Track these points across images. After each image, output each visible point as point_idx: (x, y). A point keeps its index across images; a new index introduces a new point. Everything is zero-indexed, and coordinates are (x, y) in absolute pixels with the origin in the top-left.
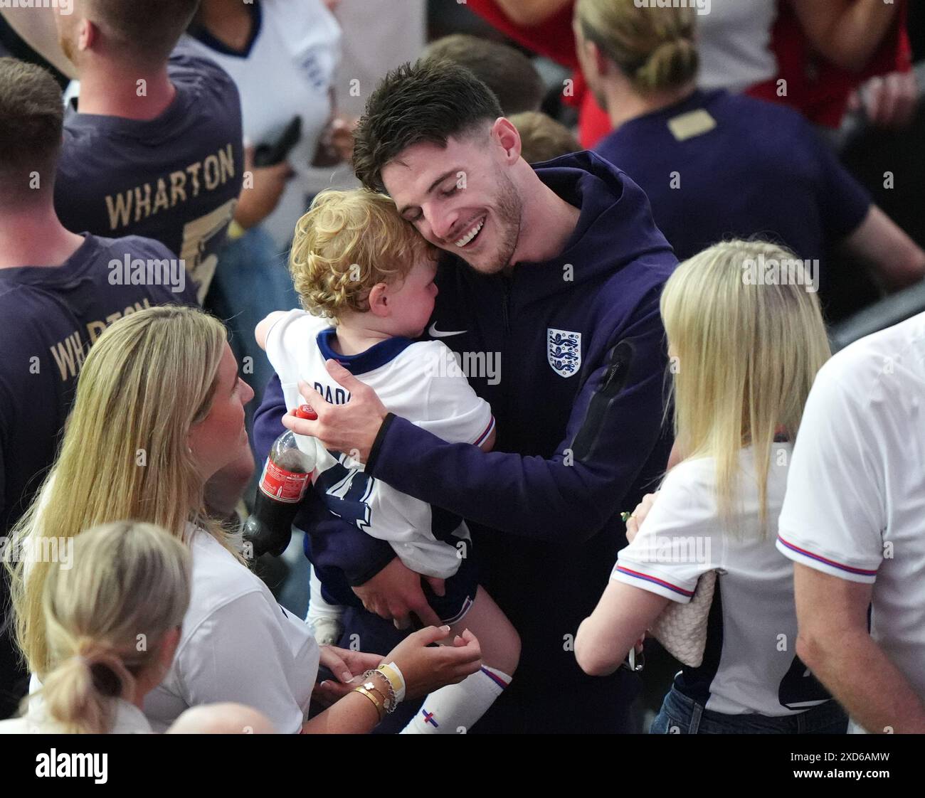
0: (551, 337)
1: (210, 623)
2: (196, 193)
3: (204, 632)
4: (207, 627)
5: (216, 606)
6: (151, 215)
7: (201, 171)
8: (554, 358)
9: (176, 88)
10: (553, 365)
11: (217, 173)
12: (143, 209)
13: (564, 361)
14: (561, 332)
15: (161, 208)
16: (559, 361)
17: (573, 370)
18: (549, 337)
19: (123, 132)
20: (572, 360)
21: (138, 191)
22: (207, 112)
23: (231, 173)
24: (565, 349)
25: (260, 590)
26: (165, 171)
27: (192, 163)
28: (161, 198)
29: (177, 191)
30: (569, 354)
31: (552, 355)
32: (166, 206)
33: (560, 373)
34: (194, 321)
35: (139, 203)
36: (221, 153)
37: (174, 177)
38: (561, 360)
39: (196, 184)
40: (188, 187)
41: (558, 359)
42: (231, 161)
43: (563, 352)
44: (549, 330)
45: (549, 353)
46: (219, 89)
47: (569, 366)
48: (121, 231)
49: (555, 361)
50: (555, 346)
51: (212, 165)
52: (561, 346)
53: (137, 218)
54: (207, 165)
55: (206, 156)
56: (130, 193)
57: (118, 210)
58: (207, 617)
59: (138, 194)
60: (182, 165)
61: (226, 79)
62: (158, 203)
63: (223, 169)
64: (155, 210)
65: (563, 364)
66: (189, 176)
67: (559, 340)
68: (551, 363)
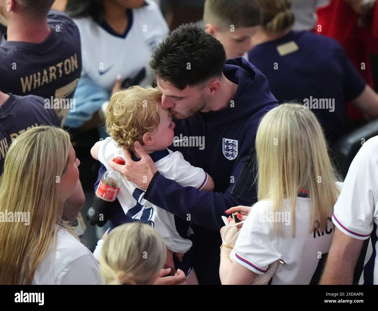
0: (224, 142)
1: (66, 270)
2: (61, 76)
3: (63, 273)
4: (65, 271)
5: (68, 262)
6: (41, 86)
7: (63, 66)
8: (226, 151)
9: (51, 29)
10: (225, 154)
11: (70, 67)
12: (37, 83)
13: (230, 153)
14: (229, 140)
15: (45, 83)
16: (227, 153)
17: (234, 157)
18: (223, 142)
19: (28, 49)
20: (234, 152)
21: (35, 75)
22: (65, 39)
23: (77, 67)
24: (230, 147)
25: (88, 254)
26: (46, 66)
27: (59, 62)
28: (45, 78)
29: (53, 75)
30: (232, 150)
31: (224, 150)
32: (47, 82)
33: (228, 158)
34: (56, 132)
35: (35, 81)
36: (72, 58)
37: (51, 69)
38: (229, 152)
39: (61, 72)
40: (57, 73)
41: (227, 152)
42: (76, 61)
43: (229, 149)
44: (223, 139)
45: (223, 149)
46: (70, 29)
47: (232, 155)
48: (27, 93)
49: (226, 153)
50: (226, 146)
51: (68, 63)
52: (229, 146)
53: (35, 87)
54: (65, 63)
55: (65, 59)
56: (31, 76)
57: (26, 84)
58: (64, 267)
59: (35, 77)
60: (54, 63)
61: (74, 25)
62: (44, 81)
63: (73, 65)
64: (42, 84)
65: (229, 154)
66: (58, 68)
67: (227, 143)
68: (224, 153)
